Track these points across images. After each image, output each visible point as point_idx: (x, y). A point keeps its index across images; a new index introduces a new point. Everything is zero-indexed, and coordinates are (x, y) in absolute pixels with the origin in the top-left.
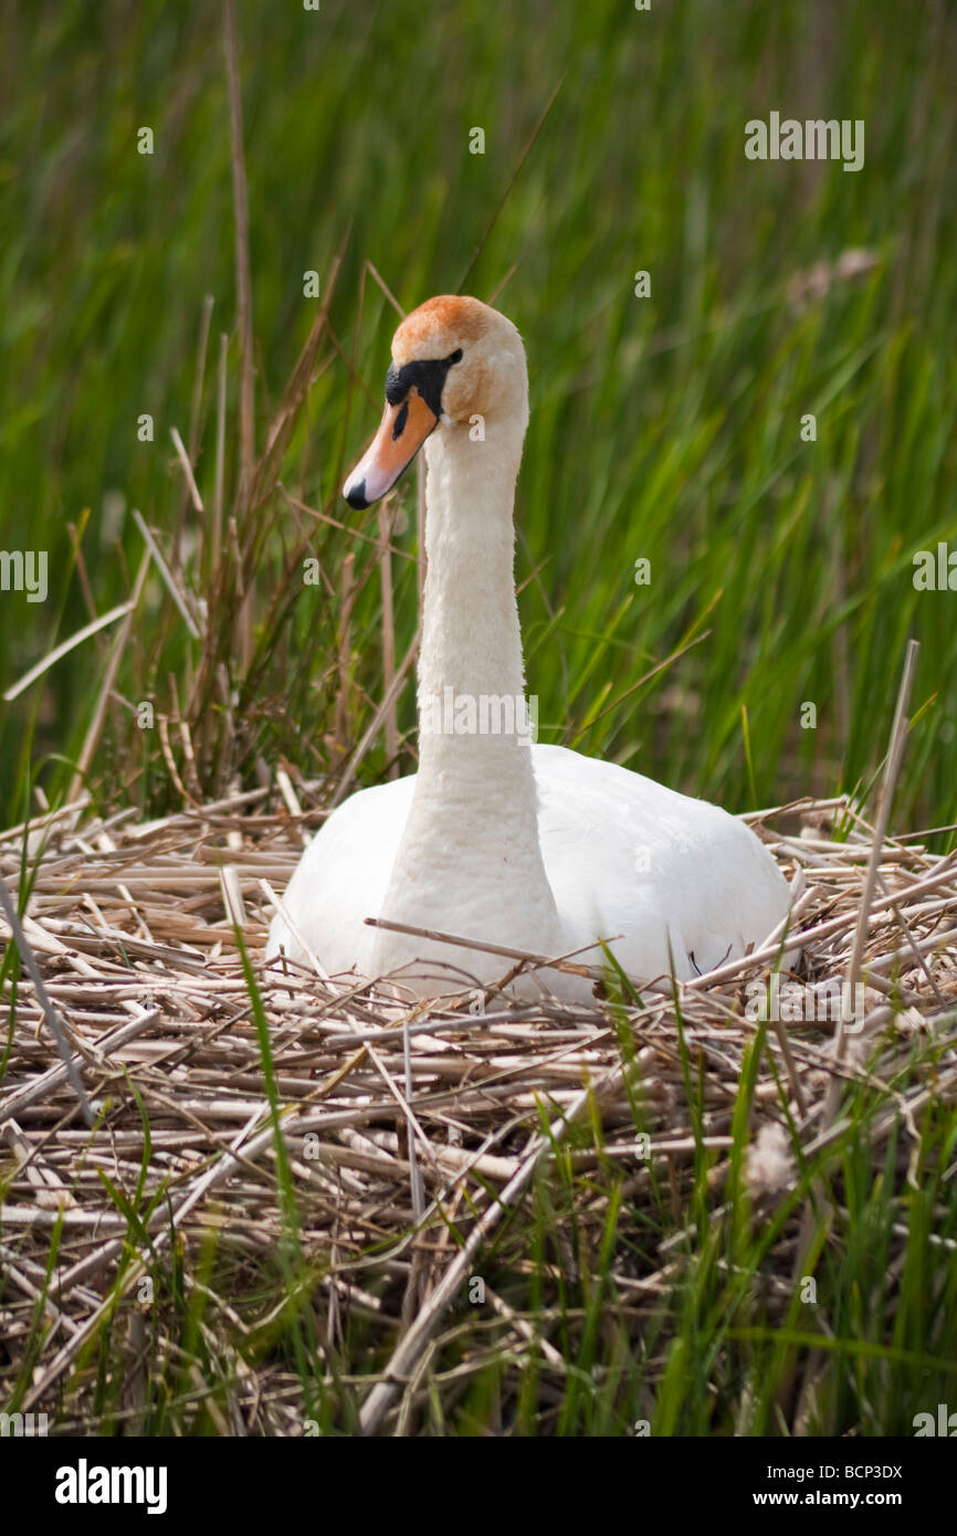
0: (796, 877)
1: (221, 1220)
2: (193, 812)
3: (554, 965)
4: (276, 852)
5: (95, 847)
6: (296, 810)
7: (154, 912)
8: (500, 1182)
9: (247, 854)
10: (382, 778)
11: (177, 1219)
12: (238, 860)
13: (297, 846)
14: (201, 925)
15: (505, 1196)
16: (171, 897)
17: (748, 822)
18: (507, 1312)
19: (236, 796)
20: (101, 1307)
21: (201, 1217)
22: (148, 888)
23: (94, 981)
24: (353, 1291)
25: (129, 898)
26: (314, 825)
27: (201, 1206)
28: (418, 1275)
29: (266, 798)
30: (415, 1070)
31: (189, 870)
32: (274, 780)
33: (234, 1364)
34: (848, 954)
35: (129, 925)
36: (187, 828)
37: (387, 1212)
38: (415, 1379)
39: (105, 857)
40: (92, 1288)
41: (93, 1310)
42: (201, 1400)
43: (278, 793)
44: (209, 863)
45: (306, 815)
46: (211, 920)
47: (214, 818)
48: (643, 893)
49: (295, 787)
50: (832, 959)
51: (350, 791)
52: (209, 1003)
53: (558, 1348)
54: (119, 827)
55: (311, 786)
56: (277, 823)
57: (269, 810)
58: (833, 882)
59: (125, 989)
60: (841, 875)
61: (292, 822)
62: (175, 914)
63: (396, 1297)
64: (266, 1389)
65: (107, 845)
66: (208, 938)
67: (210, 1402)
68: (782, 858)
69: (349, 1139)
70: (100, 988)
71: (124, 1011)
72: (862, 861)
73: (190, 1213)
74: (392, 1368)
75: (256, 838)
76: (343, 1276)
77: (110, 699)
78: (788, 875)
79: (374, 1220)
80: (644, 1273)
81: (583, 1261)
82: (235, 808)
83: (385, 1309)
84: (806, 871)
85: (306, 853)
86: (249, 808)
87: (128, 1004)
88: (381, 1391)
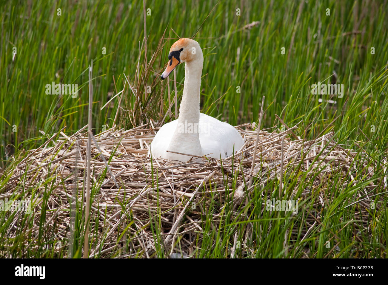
0: (244, 137)
1: (140, 205)
2: (135, 128)
3: (201, 157)
4: (149, 135)
5: (116, 135)
6: (153, 128)
7: (127, 148)
8: (189, 198)
9: (144, 136)
10: (169, 121)
11: (131, 206)
12: (142, 137)
13: (154, 134)
14: (135, 150)
15: (190, 200)
16: (130, 144)
17: (235, 128)
18: (192, 221)
19: (142, 125)
20: (118, 221)
21: (136, 205)
22: (126, 143)
23: (115, 161)
24: (164, 218)
25: (122, 145)
26: (157, 130)
27: (136, 203)
28: (176, 214)
29: (148, 125)
30: (174, 177)
31: (134, 139)
32: (149, 122)
33: (142, 231)
34: (254, 152)
35: (122, 151)
36: (133, 131)
37: (169, 203)
38: (175, 234)
39: (118, 137)
40: (116, 218)
41: (117, 222)
42: (136, 238)
43: (150, 124)
44: (137, 138)
45: (155, 128)
46: (137, 149)
47: (138, 129)
48: (216, 143)
49: (153, 124)
50: (251, 153)
51: (164, 124)
52: (136, 165)
53: (201, 227)
54: (121, 131)
55: (156, 123)
56: (150, 130)
57: (148, 128)
58: (251, 138)
59: (121, 163)
60: (253, 137)
61: (152, 130)
62: (131, 148)
63: (171, 218)
64: (148, 236)
65: (119, 135)
66: (137, 152)
67: (138, 238)
68: (242, 134)
69: (163, 190)
70: (116, 163)
71: (121, 167)
72: (256, 134)
73: (134, 204)
74: (170, 232)
75: (146, 133)
76: (162, 215)
77: (119, 107)
78: (243, 137)
79: (167, 205)
80: (217, 213)
81: (206, 212)
82: (142, 127)
83: (169, 221)
84: (247, 136)
85: (156, 136)
86: (145, 127)
87: (122, 166)
88: (169, 236)
